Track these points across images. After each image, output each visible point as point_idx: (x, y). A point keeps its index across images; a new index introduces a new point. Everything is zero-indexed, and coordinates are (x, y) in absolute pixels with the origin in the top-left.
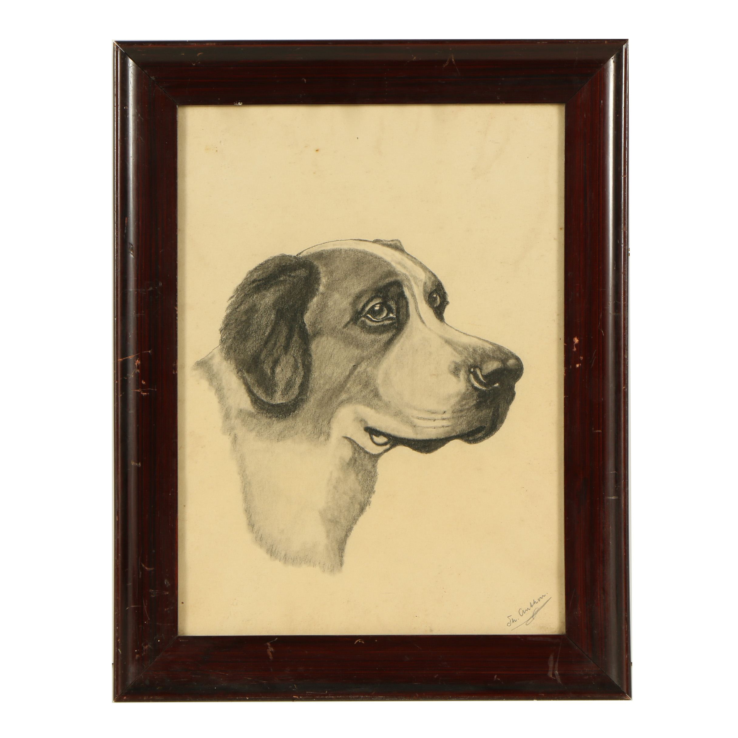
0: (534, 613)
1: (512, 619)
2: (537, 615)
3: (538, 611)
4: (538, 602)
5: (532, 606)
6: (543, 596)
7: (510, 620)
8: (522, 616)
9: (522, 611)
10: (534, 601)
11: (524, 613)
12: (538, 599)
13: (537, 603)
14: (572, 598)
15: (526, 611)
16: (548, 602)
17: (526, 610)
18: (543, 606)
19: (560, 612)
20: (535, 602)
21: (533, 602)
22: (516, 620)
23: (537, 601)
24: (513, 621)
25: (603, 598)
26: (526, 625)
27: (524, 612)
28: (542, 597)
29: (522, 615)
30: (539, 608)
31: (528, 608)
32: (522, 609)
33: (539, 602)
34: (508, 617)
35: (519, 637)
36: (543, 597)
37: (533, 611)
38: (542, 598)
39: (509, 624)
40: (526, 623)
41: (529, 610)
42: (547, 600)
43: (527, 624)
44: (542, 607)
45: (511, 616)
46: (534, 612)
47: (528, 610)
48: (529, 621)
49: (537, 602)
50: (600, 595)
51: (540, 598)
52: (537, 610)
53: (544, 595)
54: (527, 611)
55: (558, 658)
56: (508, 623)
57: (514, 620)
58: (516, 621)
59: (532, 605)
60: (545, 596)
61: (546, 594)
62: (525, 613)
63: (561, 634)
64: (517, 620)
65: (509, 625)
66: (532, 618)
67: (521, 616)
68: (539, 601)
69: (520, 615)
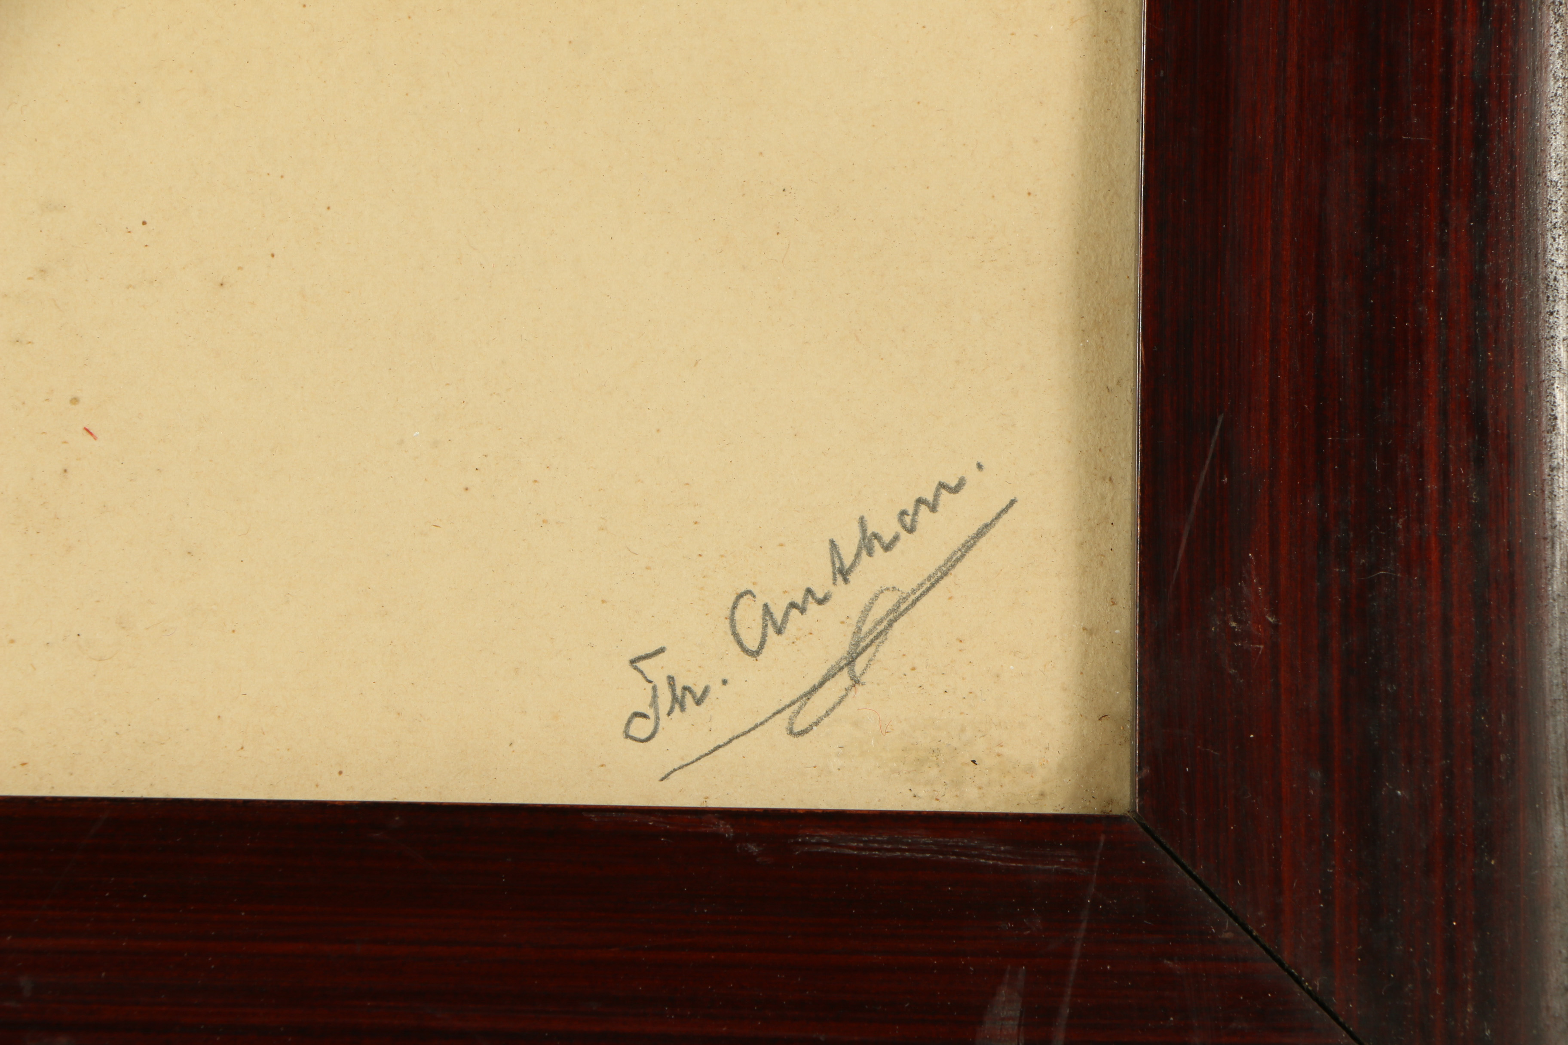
0: (865, 629)
1: (671, 680)
2: (887, 650)
3: (896, 614)
4: (896, 538)
5: (843, 573)
6: (942, 486)
7: (649, 686)
8: (755, 654)
9: (760, 612)
10: (864, 531)
11: (771, 630)
12: (904, 513)
13: (887, 548)
14: (1196, 497)
15: (794, 612)
16: (983, 541)
17: (793, 605)
18: (943, 573)
19: (1089, 631)
20: (876, 536)
21: (857, 535)
22: (706, 690)
23: (888, 527)
24: (678, 702)
25: (1475, 498)
26: (791, 732)
27: (778, 616)
28: (936, 496)
29: (753, 646)
30: (906, 588)
31: (809, 591)
32: (761, 600)
33: (904, 534)
34: (632, 662)
35: (726, 829)
36: (944, 494)
37: (855, 616)
38: (933, 508)
39: (638, 721)
40: (788, 713)
41: (821, 602)
42: (978, 525)
43: (797, 729)
44: (935, 580)
45: (662, 650)
46: (863, 619)
47: (812, 606)
48: (817, 698)
49: (887, 539)
50: (1445, 475)
51: (920, 501)
52: (889, 605)
53: (953, 483)
54: (803, 611)
55: (1066, 1011)
56: (637, 715)
57: (685, 688)
58: (698, 702)
59: (847, 563)
60: (963, 492)
61: (972, 476)
62: (779, 632)
63: (1094, 809)
64: (716, 689)
65: (641, 728)
66: (843, 680)
67: (749, 659)
68: (911, 530)
69: (740, 643)
